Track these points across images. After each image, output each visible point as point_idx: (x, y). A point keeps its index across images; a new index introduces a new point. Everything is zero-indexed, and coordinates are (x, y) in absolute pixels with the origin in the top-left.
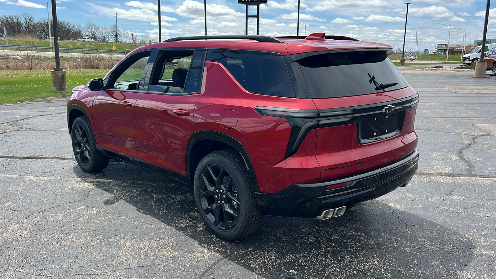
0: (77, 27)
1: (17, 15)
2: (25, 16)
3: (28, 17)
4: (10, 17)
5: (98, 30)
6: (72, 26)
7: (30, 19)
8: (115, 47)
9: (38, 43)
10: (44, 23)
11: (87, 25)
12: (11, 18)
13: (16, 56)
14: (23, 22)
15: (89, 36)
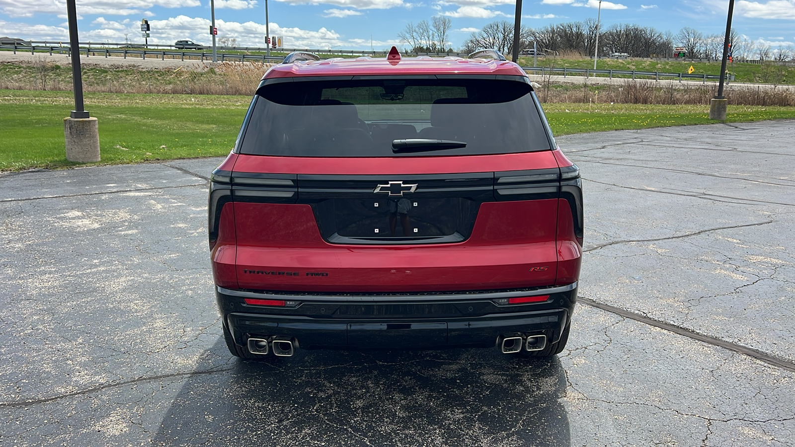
0: (665, 36)
1: (579, 22)
2: (589, 23)
3: (594, 24)
4: (568, 26)
5: (700, 40)
6: (656, 35)
7: (596, 28)
8: (692, 68)
9: (586, 64)
10: (615, 31)
11: (683, 32)
12: (570, 27)
13: (534, 83)
14: (585, 31)
15: (681, 50)
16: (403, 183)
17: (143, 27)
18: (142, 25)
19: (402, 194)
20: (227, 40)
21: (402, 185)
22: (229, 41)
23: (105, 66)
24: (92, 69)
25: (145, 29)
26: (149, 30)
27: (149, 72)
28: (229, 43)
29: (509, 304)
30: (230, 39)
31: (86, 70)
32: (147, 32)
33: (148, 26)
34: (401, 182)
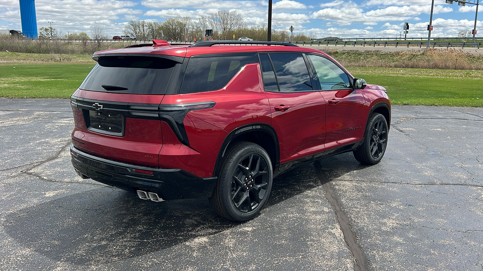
16: (99, 104)
17: (405, 27)
18: (405, 26)
19: (99, 110)
20: (465, 33)
21: (99, 105)
22: (467, 33)
23: (362, 51)
24: (354, 53)
25: (406, 29)
26: (408, 29)
27: (385, 54)
28: (467, 35)
29: (136, 172)
30: (467, 32)
31: (351, 54)
32: (407, 30)
33: (408, 26)
34: (98, 104)
